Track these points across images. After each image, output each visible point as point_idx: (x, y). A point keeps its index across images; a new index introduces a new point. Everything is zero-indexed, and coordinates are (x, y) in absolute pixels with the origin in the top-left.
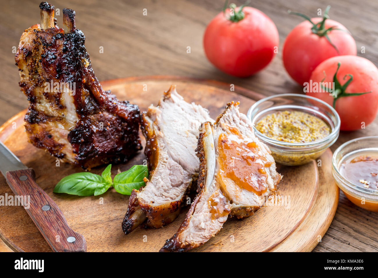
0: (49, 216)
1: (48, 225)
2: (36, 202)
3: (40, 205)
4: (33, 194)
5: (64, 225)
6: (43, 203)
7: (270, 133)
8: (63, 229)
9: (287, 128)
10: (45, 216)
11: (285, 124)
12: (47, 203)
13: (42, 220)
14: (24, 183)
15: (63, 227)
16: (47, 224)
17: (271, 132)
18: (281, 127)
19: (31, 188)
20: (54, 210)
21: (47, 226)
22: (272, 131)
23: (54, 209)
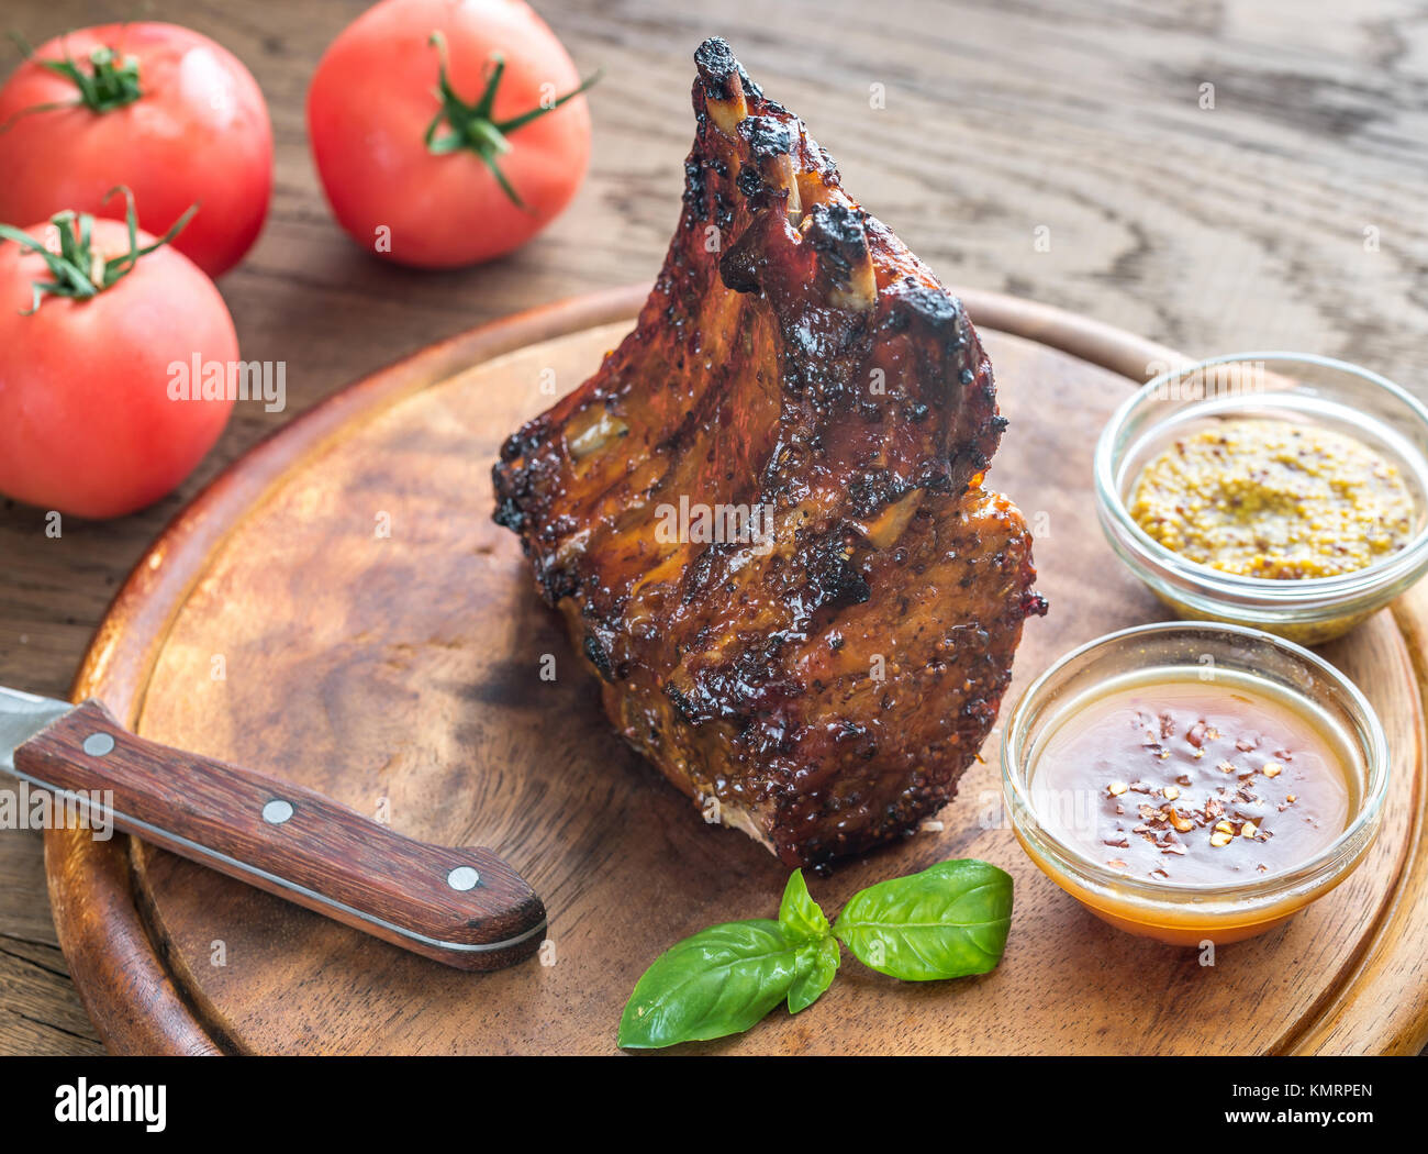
0: (313, 834)
1: (338, 866)
2: (225, 806)
3: (248, 813)
4: (188, 784)
5: (394, 842)
6: (253, 799)
7: (1197, 541)
8: (402, 858)
9: (1247, 505)
10: (300, 841)
11: (1233, 489)
12: (265, 792)
13: (304, 858)
14: (119, 760)
15: (396, 849)
16: (332, 863)
17: (1200, 537)
18: (1222, 504)
19: (157, 767)
20: (314, 807)
21: (341, 872)
22: (1199, 532)
23: (310, 804)
